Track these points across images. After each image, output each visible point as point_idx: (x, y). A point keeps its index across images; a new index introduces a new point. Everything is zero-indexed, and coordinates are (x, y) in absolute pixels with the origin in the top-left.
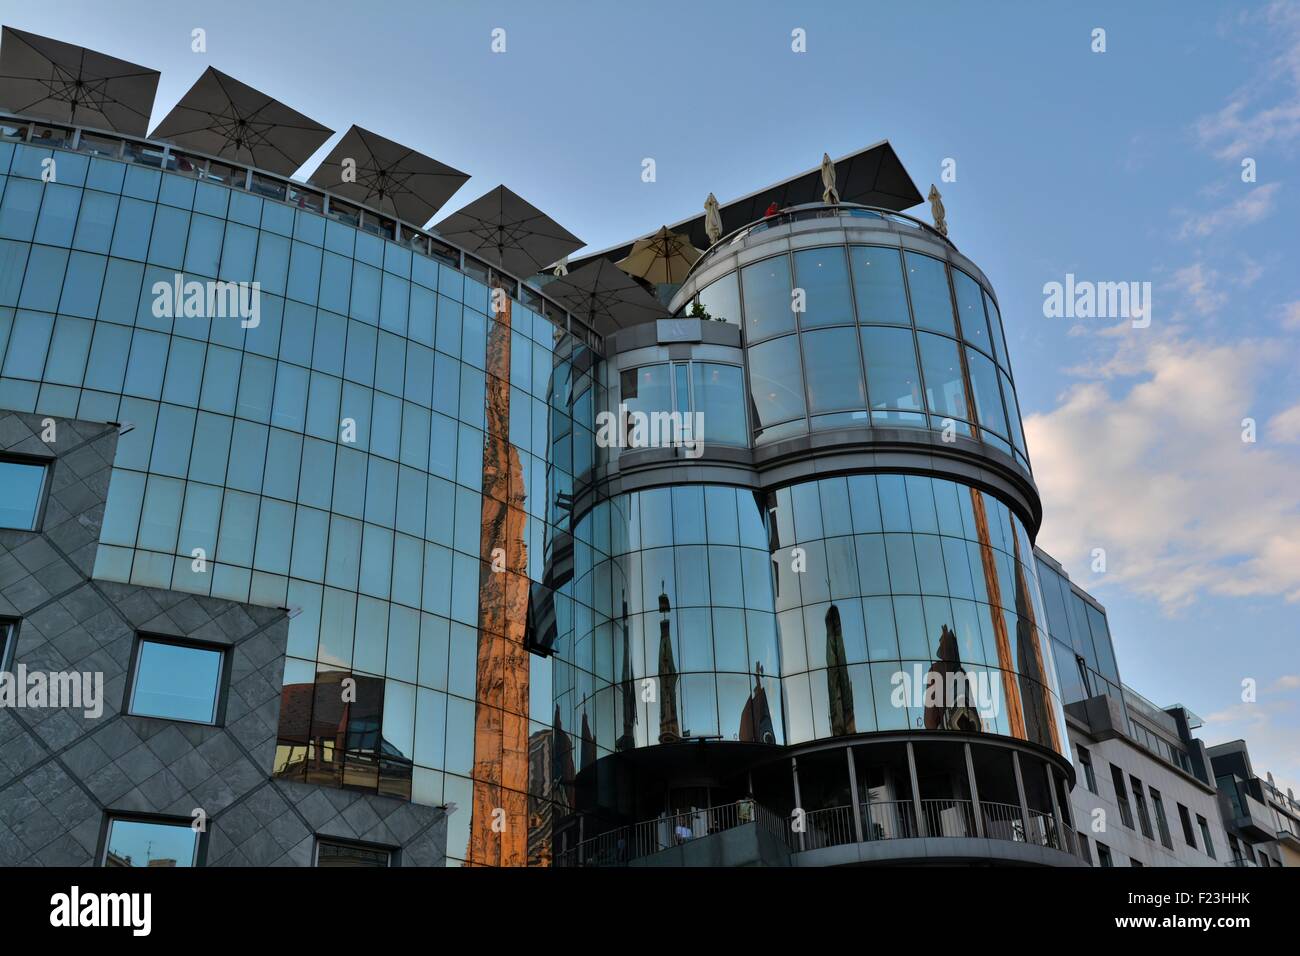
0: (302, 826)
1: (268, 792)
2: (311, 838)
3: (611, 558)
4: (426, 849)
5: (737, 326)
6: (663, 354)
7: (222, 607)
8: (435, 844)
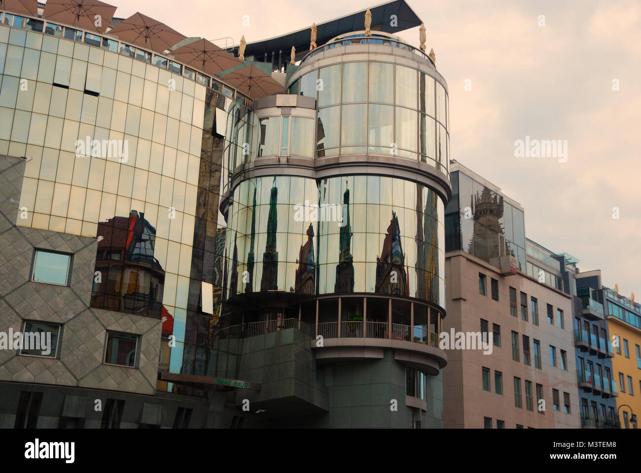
0: (101, 326)
1: (88, 313)
2: (105, 331)
3: (248, 207)
4: (153, 336)
5: (314, 98)
6: (278, 112)
7: (69, 237)
8: (157, 334)
